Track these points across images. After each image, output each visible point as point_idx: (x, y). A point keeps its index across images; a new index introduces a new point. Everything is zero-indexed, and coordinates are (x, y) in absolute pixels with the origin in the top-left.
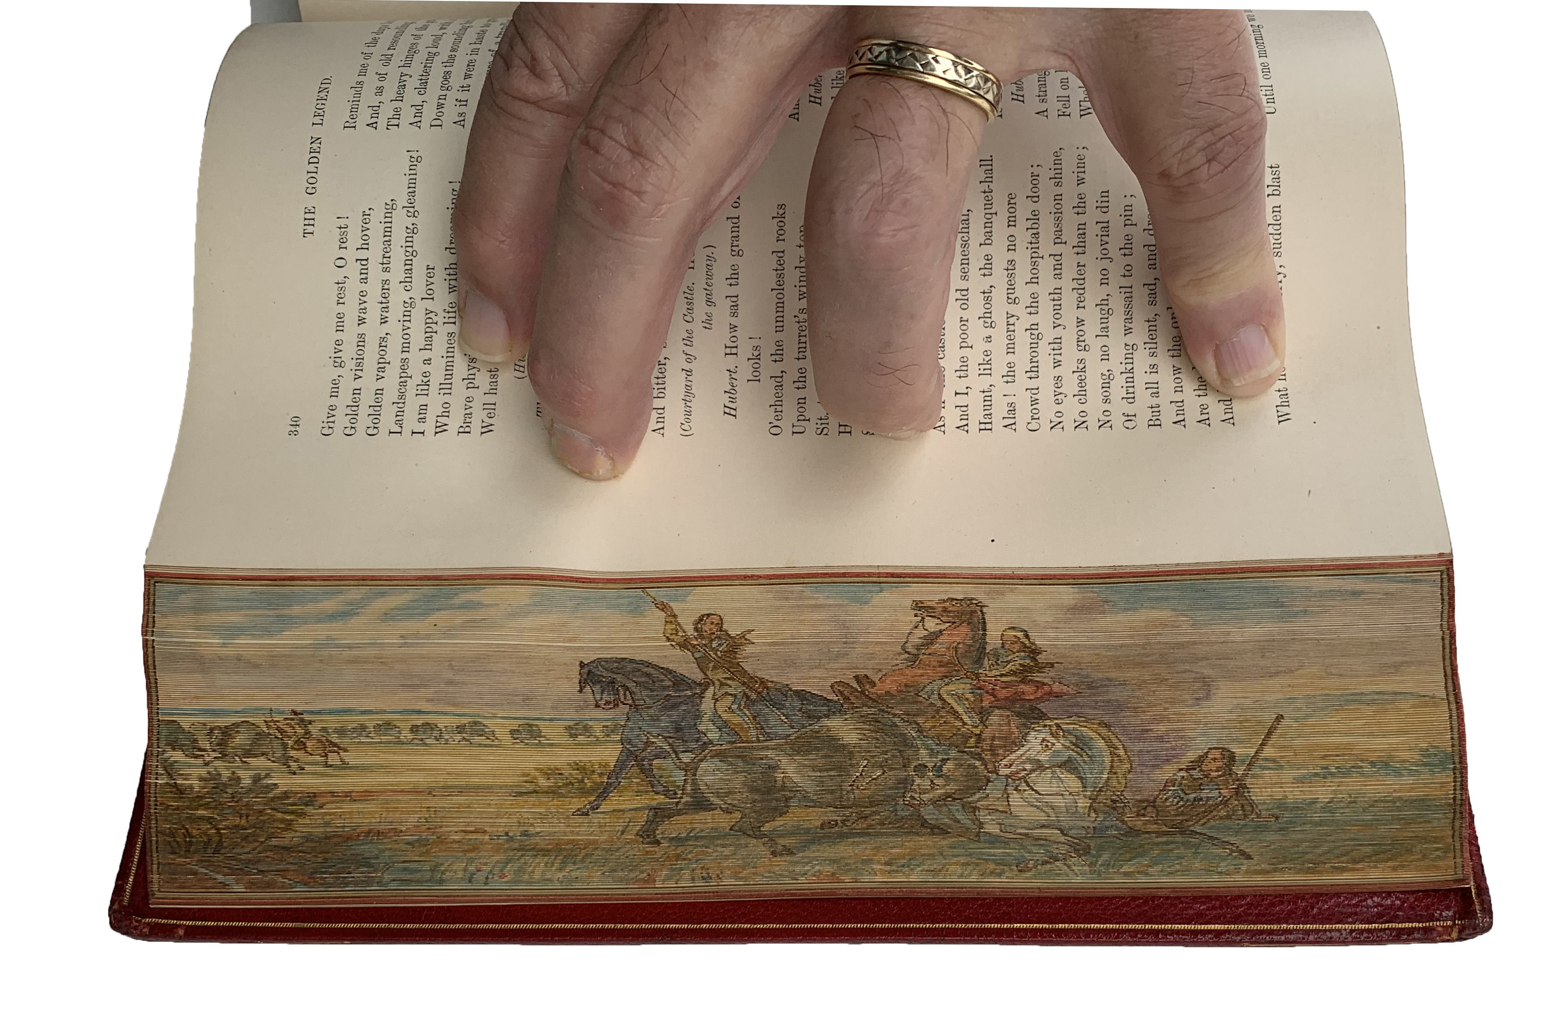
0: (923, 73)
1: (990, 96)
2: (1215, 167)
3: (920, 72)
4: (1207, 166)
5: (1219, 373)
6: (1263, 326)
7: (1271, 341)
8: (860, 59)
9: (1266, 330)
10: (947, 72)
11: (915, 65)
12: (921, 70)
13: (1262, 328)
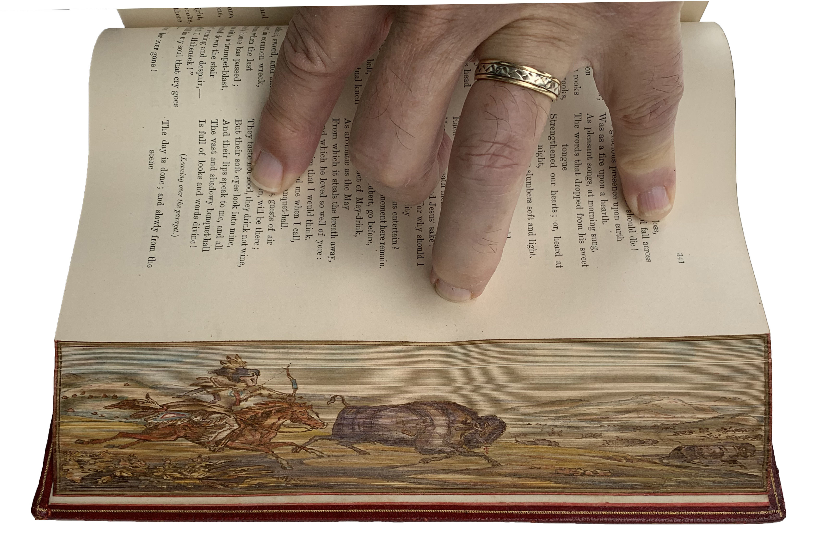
0: (524, 81)
1: (557, 92)
2: (654, 116)
3: (522, 81)
4: (649, 115)
5: (639, 208)
6: (665, 187)
7: (668, 193)
8: (486, 71)
9: (666, 189)
10: (536, 81)
11: (519, 77)
12: (523, 80)
13: (664, 188)
